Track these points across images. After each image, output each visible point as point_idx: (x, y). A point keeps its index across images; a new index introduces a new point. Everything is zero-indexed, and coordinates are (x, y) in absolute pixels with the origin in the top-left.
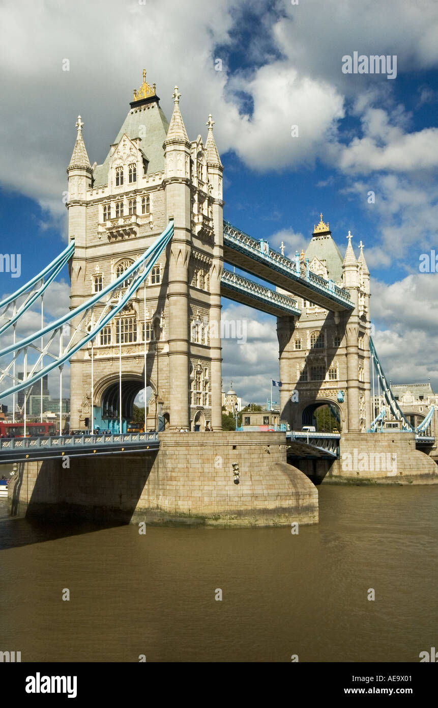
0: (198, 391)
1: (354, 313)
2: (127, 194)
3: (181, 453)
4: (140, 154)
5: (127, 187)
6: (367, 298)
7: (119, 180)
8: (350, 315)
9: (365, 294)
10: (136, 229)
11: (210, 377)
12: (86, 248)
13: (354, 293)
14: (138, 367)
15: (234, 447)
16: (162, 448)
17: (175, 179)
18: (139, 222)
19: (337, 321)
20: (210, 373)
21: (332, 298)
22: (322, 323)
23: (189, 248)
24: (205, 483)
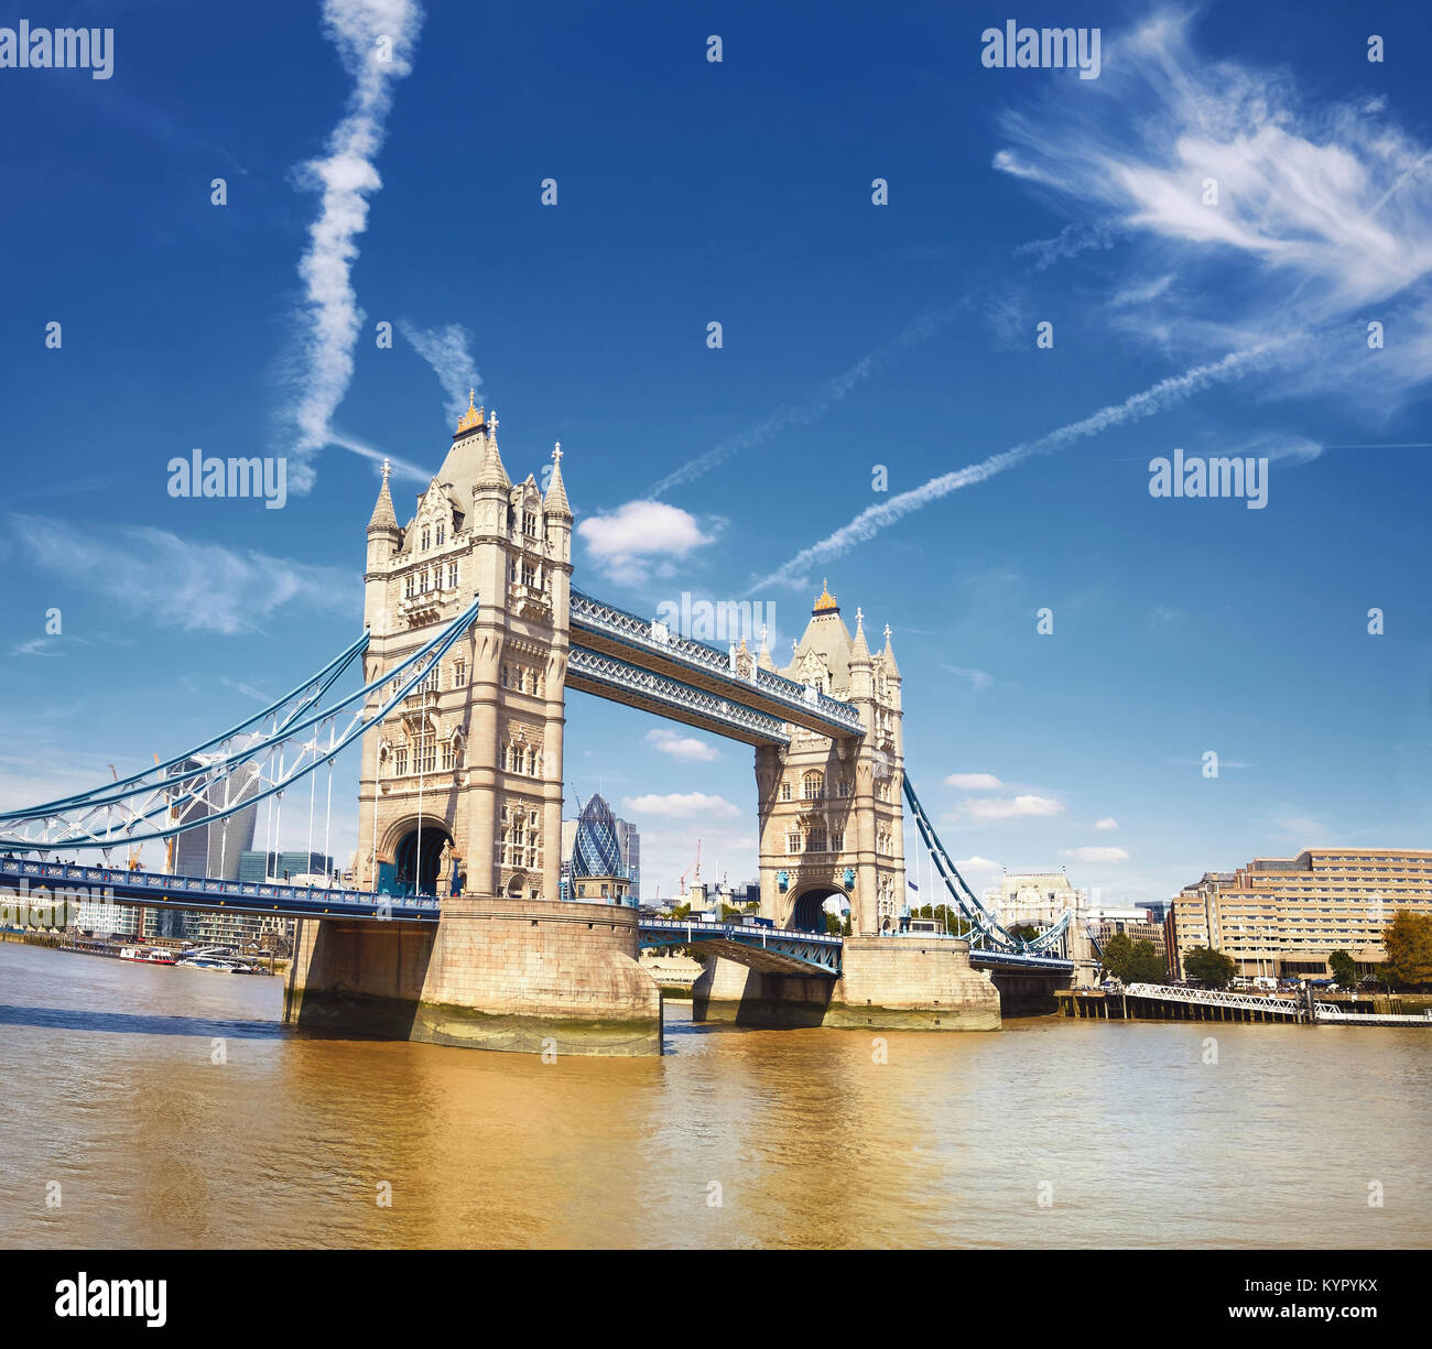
0: (517, 845)
1: (867, 741)
2: (432, 560)
3: (464, 927)
4: (449, 505)
5: (434, 552)
6: (895, 718)
7: (426, 542)
8: (860, 746)
9: (891, 713)
10: (438, 609)
11: (542, 826)
12: (385, 638)
13: (865, 710)
14: (438, 807)
15: (535, 922)
16: (441, 920)
17: (483, 539)
18: (445, 599)
19: (841, 752)
20: (542, 819)
21: (813, 715)
22: (825, 757)
23: (501, 636)
24: (493, 972)
